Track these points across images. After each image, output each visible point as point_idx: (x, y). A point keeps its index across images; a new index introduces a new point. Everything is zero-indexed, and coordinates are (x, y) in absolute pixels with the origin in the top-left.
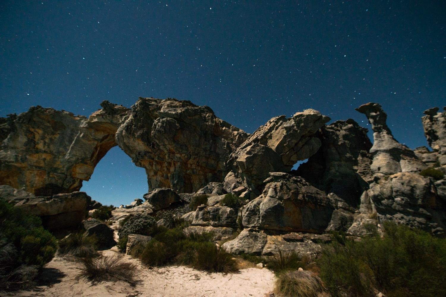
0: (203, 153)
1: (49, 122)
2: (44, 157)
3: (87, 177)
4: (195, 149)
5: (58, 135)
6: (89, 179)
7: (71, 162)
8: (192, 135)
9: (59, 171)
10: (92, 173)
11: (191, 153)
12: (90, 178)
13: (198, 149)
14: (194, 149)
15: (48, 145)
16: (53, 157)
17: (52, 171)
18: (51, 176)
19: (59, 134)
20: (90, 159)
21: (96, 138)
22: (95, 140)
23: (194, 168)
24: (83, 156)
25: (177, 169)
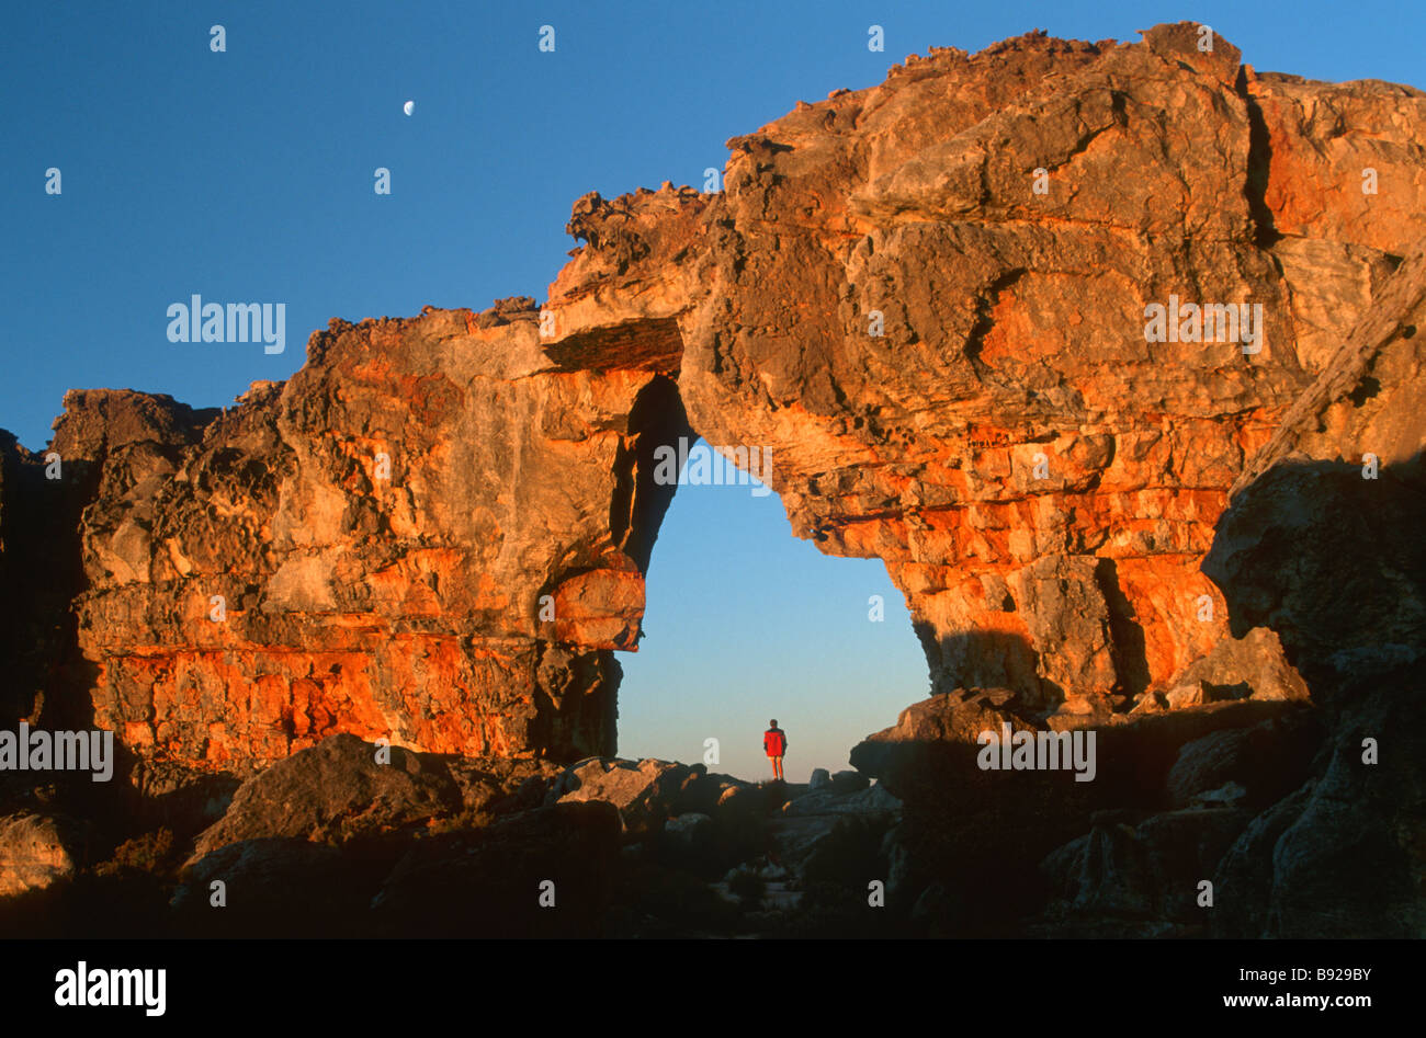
0: (1193, 395)
1: (395, 391)
2: (426, 567)
3: (625, 634)
4: (1132, 384)
5: (448, 444)
6: (636, 642)
7: (538, 572)
8: (1091, 293)
9: (505, 627)
10: (642, 609)
11: (1109, 419)
12: (640, 634)
13: (1152, 375)
14: (1125, 389)
15: (424, 509)
16: (461, 558)
17: (477, 629)
18: (479, 654)
19: (448, 437)
20: (609, 536)
21: (605, 418)
22: (604, 427)
23: (1154, 511)
24: (576, 527)
25: (1042, 541)
